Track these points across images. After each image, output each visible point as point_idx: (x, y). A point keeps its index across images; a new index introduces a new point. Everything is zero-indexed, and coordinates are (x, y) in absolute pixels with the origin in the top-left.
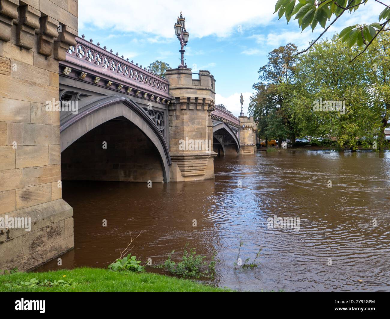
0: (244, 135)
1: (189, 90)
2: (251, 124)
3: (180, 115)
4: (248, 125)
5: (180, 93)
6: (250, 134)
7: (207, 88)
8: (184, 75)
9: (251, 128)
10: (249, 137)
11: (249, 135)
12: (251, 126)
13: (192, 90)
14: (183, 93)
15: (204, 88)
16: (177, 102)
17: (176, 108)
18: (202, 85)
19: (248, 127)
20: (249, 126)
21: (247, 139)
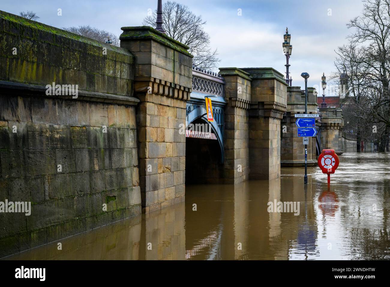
0: (327, 136)
1: (299, 106)
2: (338, 121)
3: (289, 127)
4: (333, 122)
5: (291, 109)
6: (336, 135)
7: (314, 104)
8: (295, 93)
9: (337, 126)
10: (335, 140)
11: (334, 137)
12: (338, 123)
13: (301, 106)
14: (294, 109)
15: (311, 103)
16: (288, 116)
17: (286, 121)
18: (309, 101)
19: (333, 125)
20: (335, 124)
21: (331, 142)
